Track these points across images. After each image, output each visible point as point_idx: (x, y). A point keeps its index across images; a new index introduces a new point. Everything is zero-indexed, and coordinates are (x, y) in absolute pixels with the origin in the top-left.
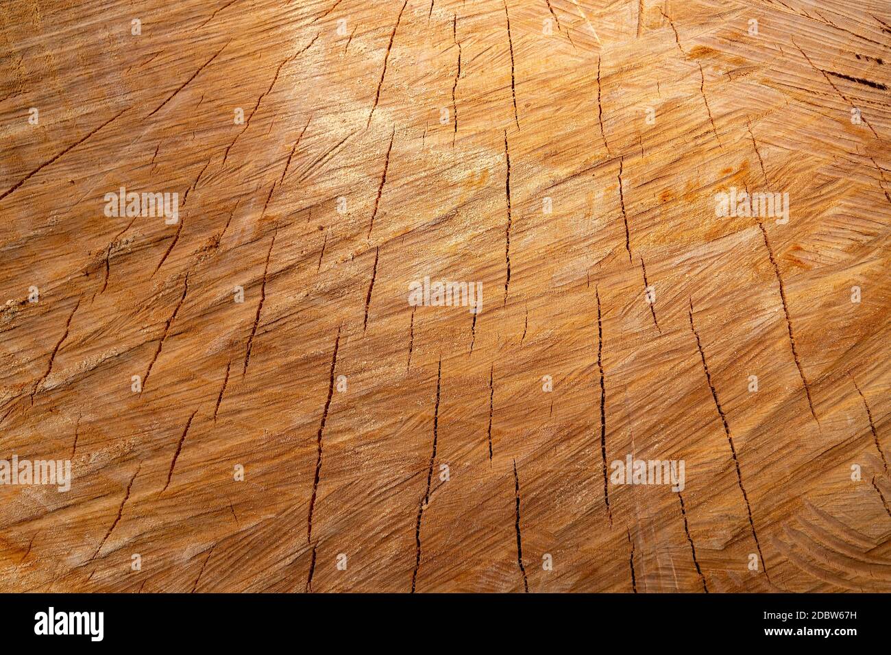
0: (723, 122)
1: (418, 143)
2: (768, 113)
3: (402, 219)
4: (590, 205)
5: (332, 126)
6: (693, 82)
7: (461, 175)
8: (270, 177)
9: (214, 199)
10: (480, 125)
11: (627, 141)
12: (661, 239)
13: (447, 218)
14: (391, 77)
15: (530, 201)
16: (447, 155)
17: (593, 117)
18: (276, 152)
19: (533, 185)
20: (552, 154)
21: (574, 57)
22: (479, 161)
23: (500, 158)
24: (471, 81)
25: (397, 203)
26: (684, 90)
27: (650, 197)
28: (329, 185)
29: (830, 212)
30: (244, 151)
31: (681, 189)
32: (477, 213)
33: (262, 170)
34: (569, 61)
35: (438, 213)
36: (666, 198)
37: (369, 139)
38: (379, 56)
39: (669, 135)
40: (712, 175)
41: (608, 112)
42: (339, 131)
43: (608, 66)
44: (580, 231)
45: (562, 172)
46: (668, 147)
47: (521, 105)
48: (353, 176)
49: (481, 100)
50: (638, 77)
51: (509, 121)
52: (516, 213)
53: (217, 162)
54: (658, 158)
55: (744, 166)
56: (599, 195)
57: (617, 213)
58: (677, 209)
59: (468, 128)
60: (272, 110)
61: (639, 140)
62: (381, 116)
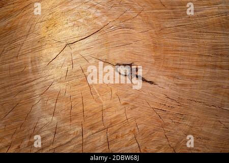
0: (129, 120)
1: (63, 125)
2: (140, 117)
3: (59, 142)
4: (100, 139)
5: (44, 121)
6: (123, 110)
7: (72, 132)
8: (31, 132)
9: (18, 137)
10: (76, 121)
11: (109, 124)
12: (116, 146)
13: (69, 142)
14: (57, 110)
15: (87, 138)
16: (69, 128)
17: (101, 119)
18: (32, 126)
19: (88, 134)
20: (92, 127)
21: (97, 105)
22: (77, 129)
23: (81, 128)
24: (74, 110)
25: (58, 138)
26: (121, 112)
27: (113, 137)
28: (43, 134)
29: (153, 140)
30: (25, 126)
31: (120, 135)
32: (76, 140)
33: (28, 131)
34: (95, 106)
35: (67, 141)
36: (117, 137)
37: (52, 124)
38: (53, 105)
39: (118, 123)
40: (127, 132)
41: (104, 118)
42: (46, 122)
43: (105, 107)
44: (99, 145)
45: (94, 131)
46: (117, 125)
47: (85, 116)
48: (48, 132)
49: (76, 115)
50: (111, 110)
51: (82, 120)
52: (84, 141)
53: (19, 129)
54: (115, 128)
55: (134, 130)
56: (102, 137)
57: (106, 141)
58: (119, 139)
59: (73, 122)
60: (30, 117)
61: (111, 124)
62: (54, 119)
